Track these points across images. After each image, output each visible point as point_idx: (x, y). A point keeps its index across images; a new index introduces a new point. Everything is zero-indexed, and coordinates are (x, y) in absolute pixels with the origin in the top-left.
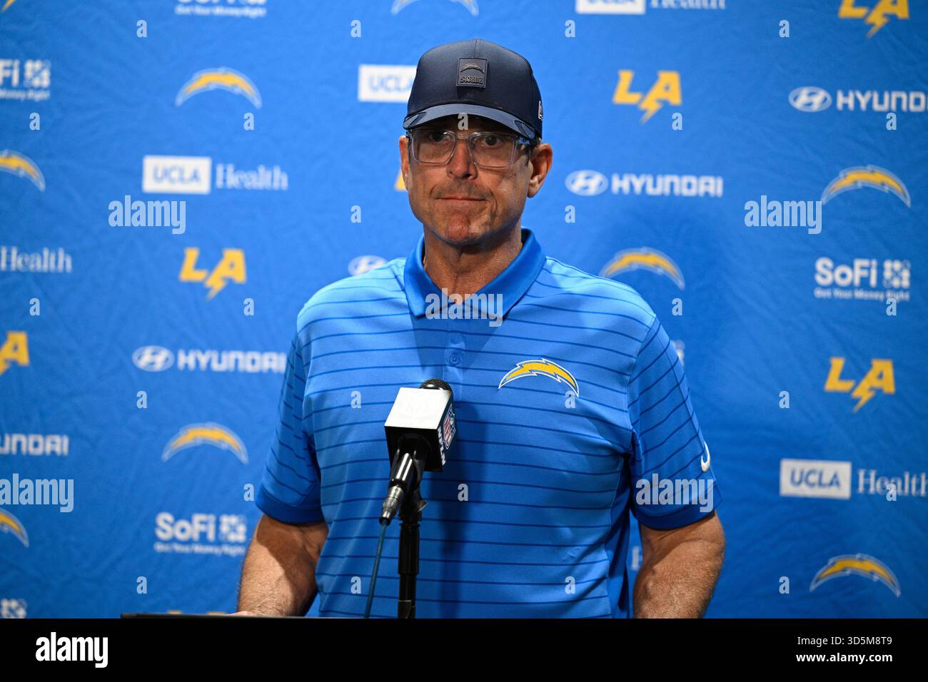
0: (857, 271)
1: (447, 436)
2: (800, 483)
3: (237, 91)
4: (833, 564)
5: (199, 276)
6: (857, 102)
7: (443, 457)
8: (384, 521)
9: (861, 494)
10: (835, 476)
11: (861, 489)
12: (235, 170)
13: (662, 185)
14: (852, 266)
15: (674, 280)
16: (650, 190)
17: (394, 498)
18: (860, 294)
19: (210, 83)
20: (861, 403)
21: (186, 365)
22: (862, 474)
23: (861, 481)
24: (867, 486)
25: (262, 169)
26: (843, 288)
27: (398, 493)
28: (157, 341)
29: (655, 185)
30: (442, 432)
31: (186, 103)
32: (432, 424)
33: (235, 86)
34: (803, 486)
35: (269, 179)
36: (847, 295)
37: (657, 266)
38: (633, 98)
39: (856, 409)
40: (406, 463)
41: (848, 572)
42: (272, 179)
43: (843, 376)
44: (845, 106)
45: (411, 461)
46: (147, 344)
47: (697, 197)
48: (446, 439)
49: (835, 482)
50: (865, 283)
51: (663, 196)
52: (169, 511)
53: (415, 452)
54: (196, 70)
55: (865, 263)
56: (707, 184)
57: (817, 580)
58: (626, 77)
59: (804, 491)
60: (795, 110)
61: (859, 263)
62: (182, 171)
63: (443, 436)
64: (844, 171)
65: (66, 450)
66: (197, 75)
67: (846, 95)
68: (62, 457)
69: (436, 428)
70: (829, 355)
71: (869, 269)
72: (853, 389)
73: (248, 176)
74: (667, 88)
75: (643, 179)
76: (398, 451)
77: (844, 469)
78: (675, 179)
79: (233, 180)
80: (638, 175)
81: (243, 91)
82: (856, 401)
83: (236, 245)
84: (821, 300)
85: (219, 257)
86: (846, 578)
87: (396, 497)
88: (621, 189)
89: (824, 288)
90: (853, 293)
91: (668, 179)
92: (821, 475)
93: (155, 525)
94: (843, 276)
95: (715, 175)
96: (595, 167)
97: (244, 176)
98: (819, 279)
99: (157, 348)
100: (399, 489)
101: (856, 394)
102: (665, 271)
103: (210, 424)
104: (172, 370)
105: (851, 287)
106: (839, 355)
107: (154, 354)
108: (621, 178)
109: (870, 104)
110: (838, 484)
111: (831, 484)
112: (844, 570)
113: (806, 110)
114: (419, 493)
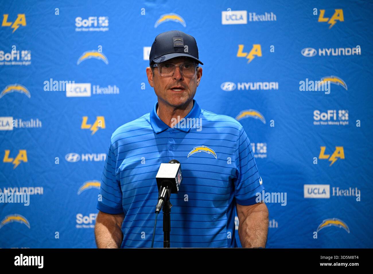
0: (329, 115)
1: (179, 180)
2: (311, 193)
3: (99, 58)
4: (325, 222)
5: (88, 127)
6: (326, 53)
7: (178, 188)
8: (157, 212)
9: (334, 196)
10: (324, 190)
11: (334, 194)
12: (100, 88)
13: (256, 86)
14: (327, 113)
15: (262, 121)
16: (252, 88)
17: (160, 204)
18: (330, 123)
19: (89, 56)
20: (333, 163)
21: (85, 159)
22: (334, 189)
23: (334, 191)
24: (336, 193)
25: (109, 87)
26: (324, 121)
27: (162, 202)
28: (74, 151)
29: (253, 86)
30: (177, 179)
31: (80, 64)
32: (173, 176)
33: (98, 57)
34: (312, 194)
35: (112, 90)
36: (326, 123)
37: (255, 116)
38: (244, 55)
39: (331, 165)
40: (164, 191)
41: (330, 225)
42: (113, 90)
43: (325, 153)
44: (322, 54)
45: (166, 190)
46: (70, 152)
47: (269, 90)
48: (179, 181)
49: (324, 192)
50: (332, 119)
51: (256, 90)
52: (81, 213)
53: (167, 187)
54: (84, 52)
55: (332, 111)
56: (273, 85)
57: (319, 229)
58: (241, 47)
59: (313, 196)
60: (304, 56)
61: (329, 112)
62: (80, 89)
63: (177, 180)
64: (323, 78)
65: (42, 192)
66: (84, 53)
67: (322, 50)
68: (41, 195)
69: (174, 177)
70: (320, 146)
71: (333, 113)
72: (329, 158)
73: (105, 89)
74: (256, 50)
75: (249, 84)
76: (161, 186)
77: (327, 187)
78: (261, 84)
79: (99, 91)
80: (247, 83)
81: (101, 58)
82: (331, 162)
83: (101, 115)
84: (316, 126)
85: (95, 119)
86: (329, 227)
87: (161, 203)
88: (241, 88)
89: (317, 121)
90: (328, 123)
91: (258, 84)
92: (319, 190)
93: (76, 218)
94: (324, 116)
95: (275, 81)
96: (231, 81)
97: (103, 89)
98: (315, 118)
99: (74, 153)
100: (162, 200)
101: (331, 159)
102: (258, 117)
103: (94, 181)
104: (80, 161)
105: (327, 120)
106: (323, 146)
107: (73, 156)
108: (241, 84)
109: (331, 53)
110: (325, 193)
111: (323, 193)
112: (329, 224)
113: (307, 56)
114: (169, 201)
